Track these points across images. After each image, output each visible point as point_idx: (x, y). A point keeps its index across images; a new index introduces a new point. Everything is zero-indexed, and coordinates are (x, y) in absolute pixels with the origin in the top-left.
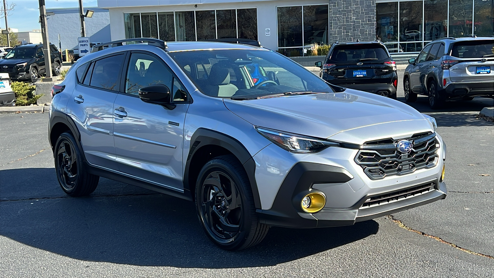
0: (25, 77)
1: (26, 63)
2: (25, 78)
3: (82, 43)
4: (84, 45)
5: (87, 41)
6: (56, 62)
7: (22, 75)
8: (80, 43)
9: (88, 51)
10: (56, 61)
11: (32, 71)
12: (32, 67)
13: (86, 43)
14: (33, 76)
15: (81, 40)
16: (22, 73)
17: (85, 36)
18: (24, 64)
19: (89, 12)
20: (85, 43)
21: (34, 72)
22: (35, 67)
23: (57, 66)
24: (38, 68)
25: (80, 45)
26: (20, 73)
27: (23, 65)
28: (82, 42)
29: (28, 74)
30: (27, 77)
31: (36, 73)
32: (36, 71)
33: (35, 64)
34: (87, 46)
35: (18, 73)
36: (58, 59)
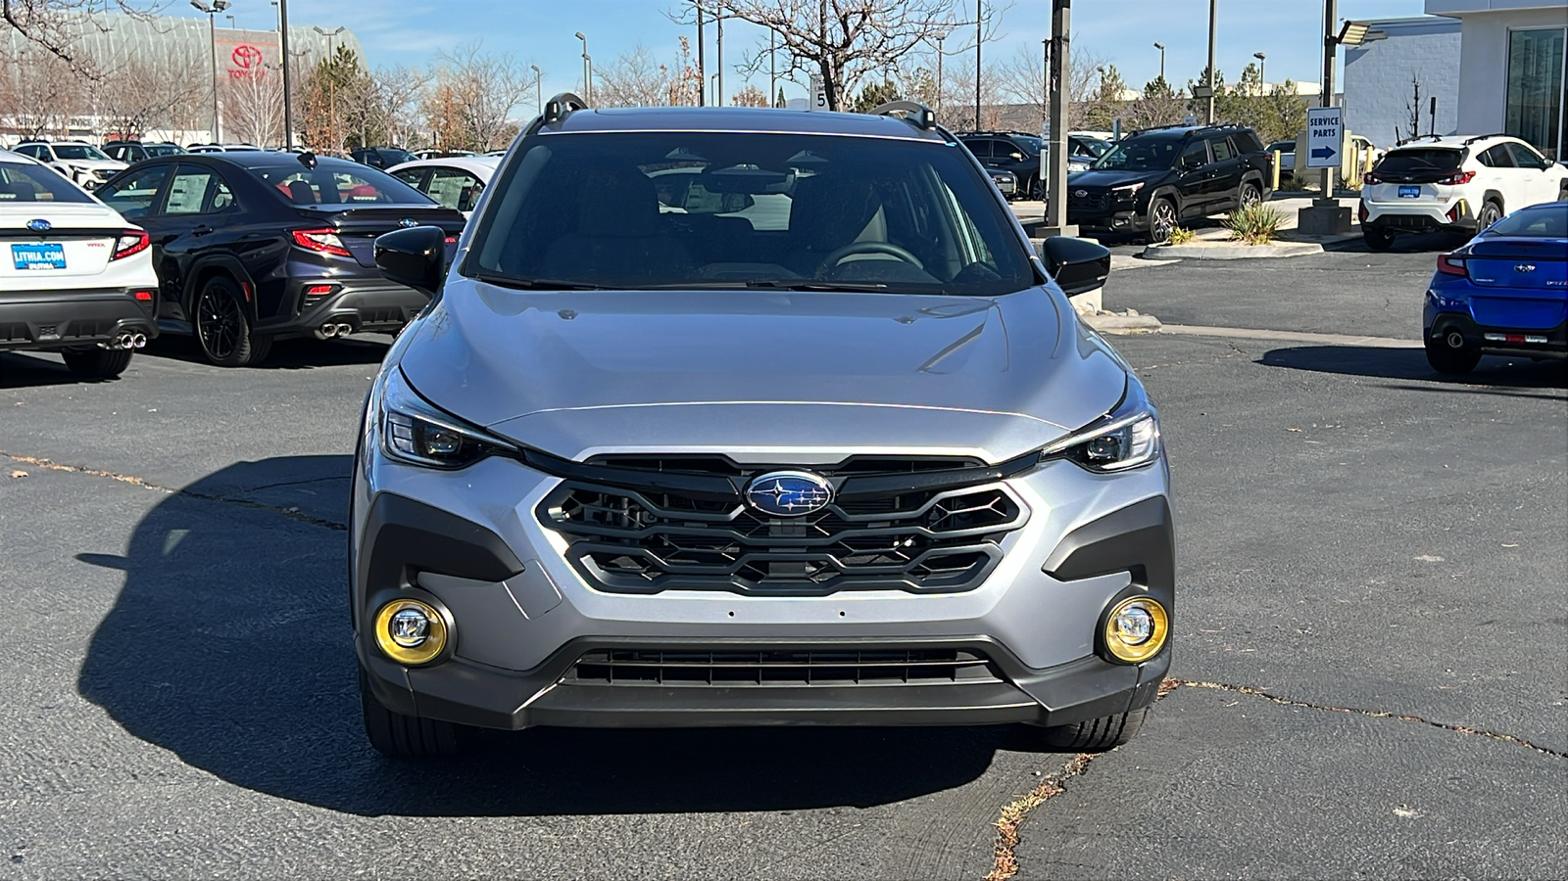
0: (1133, 227)
1: (1142, 184)
2: (1131, 230)
3: (1318, 128)
4: (1325, 134)
5: (1334, 121)
6: (1246, 186)
7: (1123, 220)
8: (1314, 127)
9: (1334, 152)
10: (1248, 182)
11: (1159, 207)
12: (1160, 197)
13: (1331, 127)
14: (1159, 224)
15: (1318, 117)
16: (1123, 214)
17: (1332, 105)
18: (1134, 187)
19: (1351, 27)
20: (1327, 127)
21: (1164, 211)
22: (1170, 198)
23: (1248, 197)
24: (1178, 202)
25: (1312, 133)
26: (1118, 214)
27: (1130, 190)
28: (1320, 123)
29: (1142, 217)
30: (1138, 226)
31: (1170, 215)
32: (1169, 208)
33: (1171, 189)
34: (1334, 135)
35: (1114, 213)
36: (1257, 174)
